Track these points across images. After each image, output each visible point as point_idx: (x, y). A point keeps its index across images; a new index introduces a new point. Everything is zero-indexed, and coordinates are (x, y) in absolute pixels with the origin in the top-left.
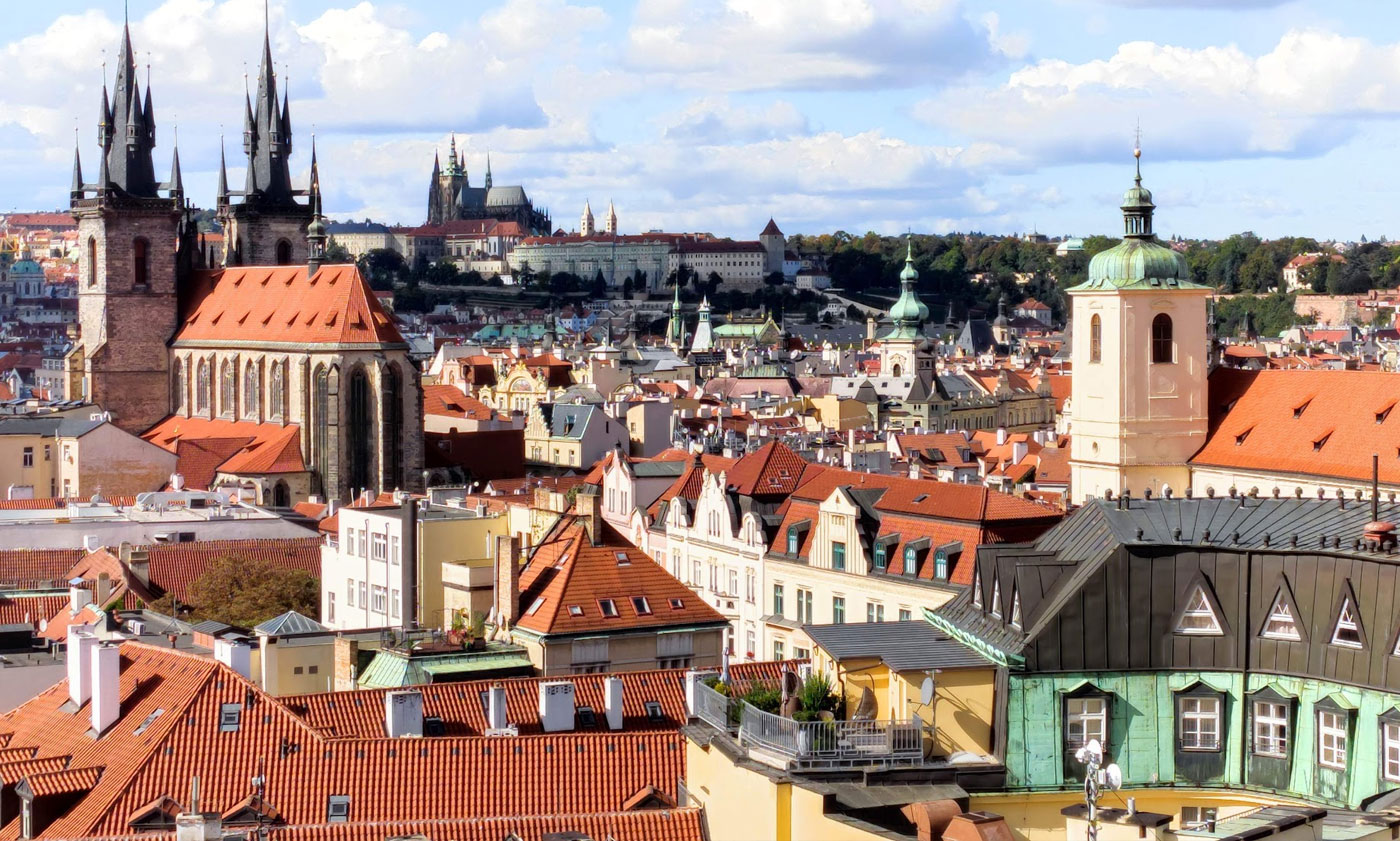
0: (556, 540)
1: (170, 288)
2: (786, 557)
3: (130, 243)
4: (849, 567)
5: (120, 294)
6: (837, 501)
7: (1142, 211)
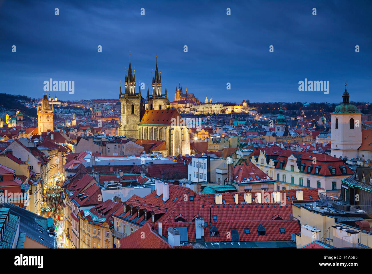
0: (240, 164)
1: (139, 114)
2: (280, 168)
3: (131, 105)
4: (295, 170)
5: (129, 115)
6: (292, 157)
7: (346, 97)
